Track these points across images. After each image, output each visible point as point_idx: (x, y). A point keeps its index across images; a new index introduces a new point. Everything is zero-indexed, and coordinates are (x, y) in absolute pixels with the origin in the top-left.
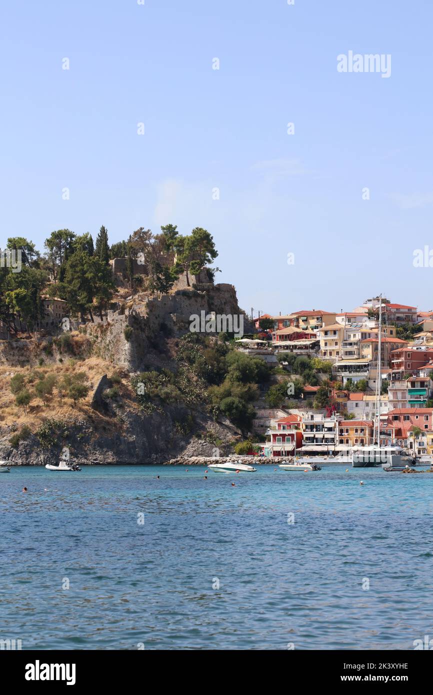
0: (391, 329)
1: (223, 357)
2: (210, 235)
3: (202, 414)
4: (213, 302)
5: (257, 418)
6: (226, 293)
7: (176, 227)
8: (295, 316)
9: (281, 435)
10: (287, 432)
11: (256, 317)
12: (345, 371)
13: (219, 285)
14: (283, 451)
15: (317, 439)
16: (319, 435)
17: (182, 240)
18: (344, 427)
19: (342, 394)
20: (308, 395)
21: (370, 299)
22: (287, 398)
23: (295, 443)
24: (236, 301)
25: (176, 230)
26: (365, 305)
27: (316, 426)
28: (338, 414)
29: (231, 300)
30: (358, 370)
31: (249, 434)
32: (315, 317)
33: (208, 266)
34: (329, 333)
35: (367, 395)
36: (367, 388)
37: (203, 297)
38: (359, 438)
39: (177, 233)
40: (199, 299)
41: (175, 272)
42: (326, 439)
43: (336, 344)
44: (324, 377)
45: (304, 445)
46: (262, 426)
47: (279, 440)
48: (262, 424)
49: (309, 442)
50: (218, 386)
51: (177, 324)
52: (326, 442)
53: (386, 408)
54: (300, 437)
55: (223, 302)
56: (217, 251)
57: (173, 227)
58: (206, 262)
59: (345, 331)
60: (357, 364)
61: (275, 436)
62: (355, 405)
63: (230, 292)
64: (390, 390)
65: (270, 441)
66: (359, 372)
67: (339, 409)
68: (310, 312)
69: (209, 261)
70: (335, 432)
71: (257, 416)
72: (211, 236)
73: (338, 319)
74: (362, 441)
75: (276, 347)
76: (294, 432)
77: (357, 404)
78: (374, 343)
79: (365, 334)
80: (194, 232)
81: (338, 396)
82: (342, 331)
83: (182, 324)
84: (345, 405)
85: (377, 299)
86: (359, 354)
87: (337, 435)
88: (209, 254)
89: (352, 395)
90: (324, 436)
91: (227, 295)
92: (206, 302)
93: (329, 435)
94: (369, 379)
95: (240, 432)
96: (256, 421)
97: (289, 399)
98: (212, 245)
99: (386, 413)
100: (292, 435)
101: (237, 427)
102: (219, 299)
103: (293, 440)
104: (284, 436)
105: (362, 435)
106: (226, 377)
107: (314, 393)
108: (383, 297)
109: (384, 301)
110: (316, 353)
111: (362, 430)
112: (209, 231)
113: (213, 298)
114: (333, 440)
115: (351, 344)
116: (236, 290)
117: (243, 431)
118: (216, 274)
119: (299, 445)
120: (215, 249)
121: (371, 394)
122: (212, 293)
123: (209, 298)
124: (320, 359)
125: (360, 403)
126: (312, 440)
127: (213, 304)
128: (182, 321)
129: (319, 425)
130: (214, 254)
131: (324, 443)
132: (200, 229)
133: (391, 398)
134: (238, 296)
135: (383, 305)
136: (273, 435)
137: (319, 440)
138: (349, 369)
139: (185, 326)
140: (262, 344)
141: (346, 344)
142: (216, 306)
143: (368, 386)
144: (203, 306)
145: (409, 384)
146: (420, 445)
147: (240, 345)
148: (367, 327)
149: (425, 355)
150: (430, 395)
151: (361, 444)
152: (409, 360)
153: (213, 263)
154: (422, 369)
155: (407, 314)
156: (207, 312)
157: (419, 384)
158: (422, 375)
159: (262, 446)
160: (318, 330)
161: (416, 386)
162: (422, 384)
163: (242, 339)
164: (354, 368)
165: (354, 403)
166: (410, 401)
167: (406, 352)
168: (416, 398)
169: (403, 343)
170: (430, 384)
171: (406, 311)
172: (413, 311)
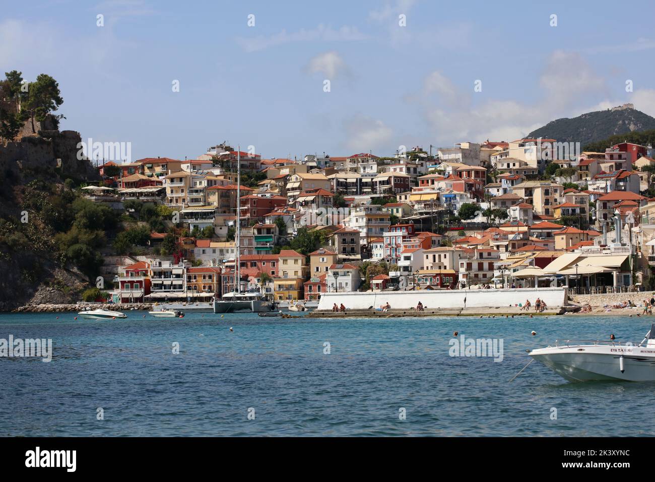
0: (236, 176)
1: (69, 204)
2: (56, 81)
3: (50, 261)
4: (58, 148)
5: (105, 265)
6: (72, 140)
7: (21, 73)
8: (140, 164)
9: (129, 282)
10: (135, 279)
11: (101, 164)
12: (192, 218)
13: (64, 132)
14: (131, 298)
15: (165, 285)
16: (167, 282)
18: (192, 274)
19: (188, 241)
20: (155, 242)
21: (213, 146)
22: (134, 245)
23: (143, 290)
25: (21, 77)
26: (208, 153)
27: (164, 272)
28: (186, 261)
30: (204, 217)
32: (160, 164)
33: (52, 112)
34: (175, 180)
35: (214, 242)
36: (214, 235)
37: (49, 143)
38: (207, 284)
40: (45, 146)
41: (20, 119)
42: (175, 285)
43: (182, 191)
44: (171, 224)
45: (153, 292)
46: (110, 273)
47: (127, 287)
48: (110, 270)
49: (157, 289)
50: (66, 233)
51: (23, 171)
52: (174, 288)
53: (233, 255)
54: (148, 283)
55: (68, 149)
56: (62, 98)
57: (18, 73)
58: (50, 109)
59: (191, 178)
60: (203, 211)
61: (123, 283)
62: (201, 252)
63: (75, 139)
64: (237, 237)
65: (118, 288)
66: (205, 219)
67: (186, 256)
68: (155, 160)
69: (54, 108)
70: (183, 279)
71: (105, 262)
72: (56, 83)
73: (184, 166)
74: (210, 287)
75: (123, 194)
76: (142, 278)
77: (204, 251)
78: (220, 190)
79: (211, 181)
80: (39, 79)
81: (186, 243)
82: (188, 178)
83: (28, 170)
84: (192, 252)
85: (221, 146)
86: (205, 201)
87: (186, 283)
88: (54, 101)
89: (199, 242)
90: (172, 283)
92: (52, 148)
93: (177, 282)
94: (216, 226)
95: (87, 279)
96: (104, 267)
97: (136, 246)
98: (57, 92)
99: (233, 259)
100: (140, 282)
101: (85, 274)
102: (65, 146)
103: (141, 287)
104: (132, 282)
105: (210, 281)
106: (73, 224)
107: (161, 240)
108: (227, 145)
109: (227, 149)
110: (162, 200)
111: (210, 277)
112: (54, 78)
113: (58, 145)
114: (181, 287)
115: (197, 191)
116: (81, 137)
117: (90, 278)
118: (61, 121)
119: (148, 291)
120: (60, 95)
121: (217, 241)
122: (57, 140)
123: (55, 145)
124: (166, 206)
125: (207, 250)
126: (160, 286)
127: (58, 151)
129: (167, 272)
130: (59, 101)
131: (172, 290)
132: (46, 76)
133: (238, 245)
135: (227, 153)
136: (121, 281)
137: (167, 287)
138: (195, 216)
139: (31, 172)
140: (108, 191)
141: (192, 192)
142: (62, 153)
143: (214, 233)
144: (49, 153)
145: (256, 231)
146: (267, 291)
147: (87, 192)
148: (212, 174)
149: (270, 202)
150: (276, 241)
151: (209, 290)
152: (254, 207)
153: (57, 109)
154: (267, 216)
155: (251, 162)
156: (54, 159)
157: (265, 231)
158: (267, 222)
159: (110, 293)
160: (164, 177)
161: (262, 233)
162: (269, 230)
163: (88, 186)
164: (200, 215)
165: (201, 249)
166: (256, 248)
167: (251, 199)
168: (262, 245)
169: (248, 190)
170: (276, 230)
171: (251, 158)
172: (257, 158)
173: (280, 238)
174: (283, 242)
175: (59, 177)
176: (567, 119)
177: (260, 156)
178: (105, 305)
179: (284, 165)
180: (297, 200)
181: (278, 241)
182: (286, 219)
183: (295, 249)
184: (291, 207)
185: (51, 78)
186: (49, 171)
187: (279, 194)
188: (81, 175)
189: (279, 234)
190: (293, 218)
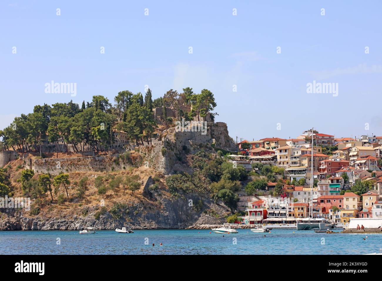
0: (319, 149)
1: (220, 166)
3: (208, 199)
4: (214, 133)
5: (240, 202)
6: (222, 128)
7: (192, 89)
8: (262, 141)
9: (254, 211)
10: (258, 210)
11: (239, 142)
12: (292, 174)
13: (217, 123)
14: (255, 221)
15: (275, 214)
17: (195, 97)
18: (291, 207)
19: (290, 187)
20: (270, 188)
21: (306, 131)
22: (257, 189)
23: (262, 216)
24: (227, 132)
25: (192, 91)
26: (303, 134)
27: (275, 206)
28: (288, 199)
29: (225, 132)
30: (300, 173)
31: (235, 211)
32: (274, 142)
33: (211, 112)
34: (282, 151)
35: (305, 187)
37: (208, 130)
38: (300, 213)
39: (192, 92)
41: (191, 116)
42: (281, 213)
43: (287, 157)
44: (280, 177)
45: (268, 217)
46: (243, 206)
47: (253, 215)
48: (243, 205)
49: (271, 216)
50: (217, 182)
51: (192, 146)
52: (281, 215)
53: (317, 195)
54: (265, 212)
55: (220, 133)
56: (216, 103)
57: (190, 89)
58: (209, 109)
59: (292, 150)
60: (299, 169)
61: (251, 212)
63: (223, 127)
64: (318, 185)
65: (248, 215)
66: (300, 174)
67: (288, 196)
68: (271, 139)
69: (211, 109)
70: (286, 210)
71: (240, 200)
72: (212, 94)
73: (288, 143)
74: (302, 215)
75: (251, 159)
76: (262, 209)
77: (299, 193)
78: (309, 157)
79: (304, 151)
80: (202, 92)
81: (288, 189)
82: (290, 150)
83: (196, 146)
84: (292, 194)
85: (311, 131)
86: (300, 164)
87: (288, 212)
88: (211, 105)
89: (296, 188)
90: (279, 212)
91: (222, 129)
92: (210, 133)
93: (283, 212)
94: (306, 178)
95: (230, 210)
96: (240, 203)
97: (259, 190)
98: (213, 99)
99: (316, 198)
100: (261, 212)
101: (228, 207)
102: (218, 131)
103: (261, 214)
104: (256, 212)
105: (302, 211)
106: (221, 177)
107: (274, 187)
108: (314, 130)
109: (315, 132)
110: (275, 163)
111: (302, 209)
112: (211, 91)
113: (213, 131)
114: (285, 214)
115: (295, 158)
116: (227, 126)
117: (231, 209)
118: (216, 116)
119: (265, 217)
120: (215, 101)
121: (307, 187)
122: (213, 128)
123: (211, 131)
124: (277, 167)
125: (301, 192)
126: (273, 214)
127: (214, 134)
128: (196, 145)
129: (277, 206)
130: (214, 105)
131: (279, 216)
132: (206, 90)
133: (319, 189)
134: (228, 129)
135: (314, 134)
136: (250, 211)
137: (277, 215)
138: (294, 172)
139: (197, 147)
140: (243, 158)
141: (292, 158)
142: (216, 135)
143: (305, 182)
144: (208, 135)
145: (330, 181)
146: (336, 217)
147: (230, 158)
148: (305, 147)
149: (339, 164)
150: (342, 187)
151: (302, 217)
152: (330, 166)
153: (213, 110)
154: (337, 172)
155: (328, 140)
156: (211, 139)
157: (336, 181)
158: (337, 175)
159: (243, 218)
160: (276, 149)
161: (334, 182)
162: (338, 181)
163: (231, 155)
164: (297, 172)
165: (298, 192)
166: (330, 191)
167: (328, 162)
168: (334, 189)
169: (326, 157)
170: (342, 180)
171: (328, 137)
172: (332, 138)
173: (345, 185)
174: (347, 187)
175: (213, 149)
177: (333, 136)
178: (239, 225)
179: (348, 141)
180: (356, 163)
181: (344, 187)
182: (349, 174)
183: (353, 192)
184: (352, 167)
185: (209, 91)
186: (208, 146)
187: (345, 159)
188: (227, 148)
189: (344, 183)
190: (353, 173)
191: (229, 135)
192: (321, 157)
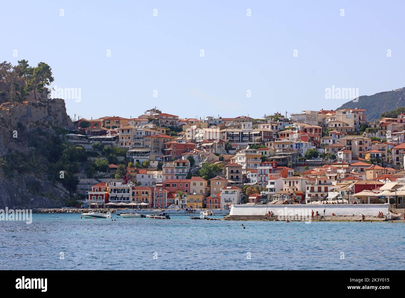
0: (163, 129)
1: (58, 145)
2: (50, 67)
3: (45, 181)
4: (51, 109)
5: (80, 184)
6: (59, 105)
7: (28, 61)
8: (102, 120)
10: (99, 193)
11: (77, 120)
12: (135, 155)
13: (54, 99)
14: (96, 205)
15: (118, 198)
16: (119, 195)
17: (32, 70)
18: (135, 191)
19: (133, 170)
20: (111, 170)
21: (148, 110)
22: (98, 172)
23: (104, 200)
24: (65, 109)
25: (28, 63)
26: (145, 114)
27: (118, 189)
28: (132, 182)
29: (63, 109)
30: (143, 154)
31: (74, 194)
32: (115, 121)
33: (46, 86)
34: (124, 131)
35: (149, 170)
36: (149, 166)
37: (45, 106)
38: (145, 197)
39: (28, 65)
40: (43, 108)
41: (27, 90)
42: (124, 198)
43: (129, 138)
44: (121, 159)
45: (110, 202)
46: (83, 189)
47: (94, 198)
48: (82, 188)
49: (113, 200)
50: (55, 163)
51: (28, 123)
52: (124, 200)
53: (161, 179)
54: (107, 195)
55: (57, 110)
56: (53, 78)
57: (26, 61)
58: (46, 84)
59: (135, 130)
60: (143, 151)
61: (91, 195)
62: (141, 176)
63: (61, 104)
64: (164, 168)
65: (88, 198)
66: (143, 156)
67: (131, 179)
68: (112, 118)
69: (48, 84)
70: (129, 194)
71: (80, 182)
72: (50, 68)
73: (130, 123)
74: (147, 199)
75: (91, 139)
76: (104, 193)
77: (143, 176)
78: (153, 138)
79: (148, 132)
80: (39, 65)
81: (132, 172)
82: (133, 130)
83: (32, 123)
84: (135, 177)
85: (153, 110)
86: (144, 145)
87: (131, 195)
88: (48, 79)
89: (140, 171)
90: (122, 196)
91: (60, 106)
92: (47, 109)
93: (126, 195)
94: (150, 160)
95: (68, 192)
96: (79, 186)
97: (100, 172)
98: (50, 73)
99: (161, 182)
100: (102, 195)
101: (67, 189)
102: (55, 108)
103: (103, 198)
104: (97, 195)
105: (146, 195)
106: (60, 157)
107: (116, 169)
108: (157, 109)
109: (157, 112)
110: (116, 143)
111: (147, 193)
112: (49, 65)
113: (50, 107)
114: (128, 199)
115: (138, 138)
116: (65, 102)
117: (70, 192)
119: (107, 201)
120: (52, 76)
121: (151, 170)
122: (50, 104)
123: (48, 107)
124: (117, 146)
125: (145, 175)
126: (115, 198)
127: (51, 111)
128: (32, 122)
129: (119, 189)
130: (52, 80)
131: (122, 201)
132: (43, 63)
133: (164, 173)
134: (66, 106)
135: (157, 114)
136: (90, 195)
137: (119, 198)
138: (137, 154)
139: (33, 124)
140: (82, 137)
141: (135, 138)
142: (53, 112)
144: (45, 112)
145: (176, 164)
146: (183, 202)
147: (68, 137)
148: (148, 128)
149: (185, 146)
150: (189, 171)
151: (146, 201)
152: (175, 149)
153: (50, 85)
154: (183, 155)
155: (172, 120)
156: (48, 116)
157: (182, 164)
158: (183, 158)
159: (83, 202)
160: (117, 129)
161: (180, 165)
162: (184, 164)
163: (69, 134)
164: (140, 154)
165: (141, 175)
166: (176, 175)
167: (173, 144)
168: (180, 173)
169: (171, 138)
170: (188, 164)
171: (172, 118)
172: (176, 118)
173: (191, 169)
174: (193, 171)
175: (51, 127)
176: (366, 96)
177: (178, 117)
178: (80, 209)
179: (193, 123)
180: (202, 145)
181: (190, 171)
182: (195, 157)
183: (201, 176)
184: (198, 150)
185: (47, 65)
186: (45, 123)
187: (190, 141)
188: (65, 127)
189: (191, 166)
190: (199, 156)
191: (67, 112)
192: (166, 138)
